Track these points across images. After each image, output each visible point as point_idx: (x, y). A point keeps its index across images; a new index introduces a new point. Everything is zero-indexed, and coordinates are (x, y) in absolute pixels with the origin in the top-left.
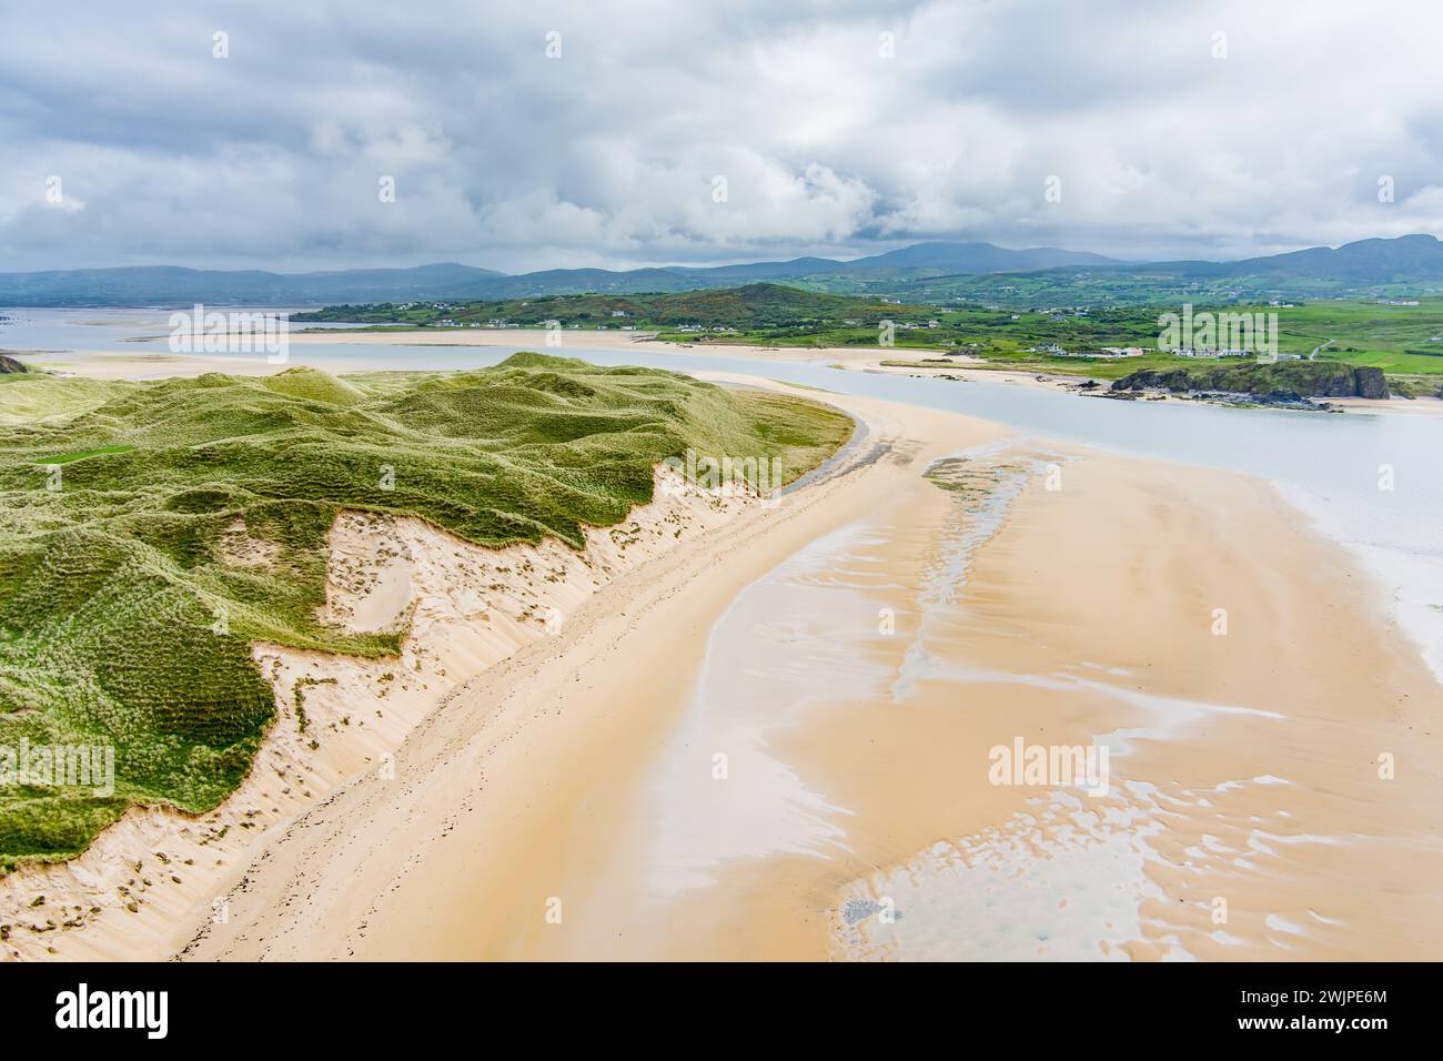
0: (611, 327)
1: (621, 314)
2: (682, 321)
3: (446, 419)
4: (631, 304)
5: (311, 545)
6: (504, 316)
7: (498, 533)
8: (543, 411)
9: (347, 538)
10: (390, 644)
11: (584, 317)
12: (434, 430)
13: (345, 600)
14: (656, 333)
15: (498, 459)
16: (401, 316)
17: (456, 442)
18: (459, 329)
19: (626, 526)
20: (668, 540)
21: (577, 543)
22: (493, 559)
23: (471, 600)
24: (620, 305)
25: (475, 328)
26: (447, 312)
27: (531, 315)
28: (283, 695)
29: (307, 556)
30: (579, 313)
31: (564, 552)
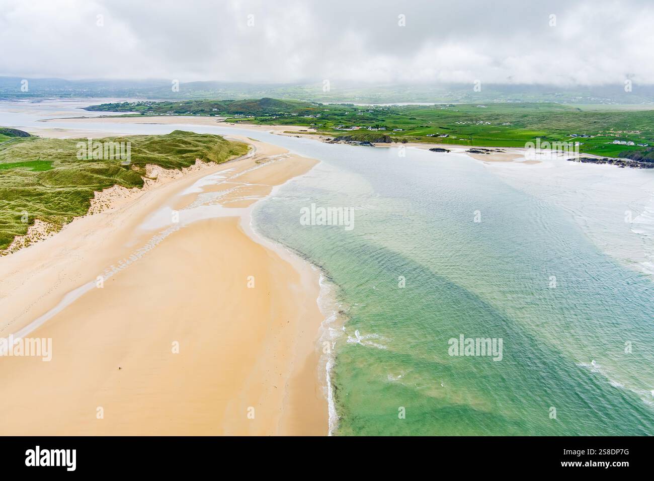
0: (211, 115)
1: (216, 110)
2: (237, 113)
3: (158, 150)
4: (220, 105)
5: (143, 167)
6: (173, 110)
7: (168, 168)
8: (179, 148)
9: (148, 167)
10: (155, 179)
11: (202, 111)
12: (155, 152)
13: (149, 174)
14: (226, 118)
15: (168, 157)
16: (133, 109)
17: (160, 155)
18: (156, 116)
19: (190, 168)
20: (197, 170)
21: (181, 170)
22: (168, 171)
23: (165, 175)
24: (216, 106)
25: (162, 116)
26: (151, 108)
27: (182, 110)
28: (145, 181)
29: (143, 169)
30: (200, 109)
31: (179, 171)
